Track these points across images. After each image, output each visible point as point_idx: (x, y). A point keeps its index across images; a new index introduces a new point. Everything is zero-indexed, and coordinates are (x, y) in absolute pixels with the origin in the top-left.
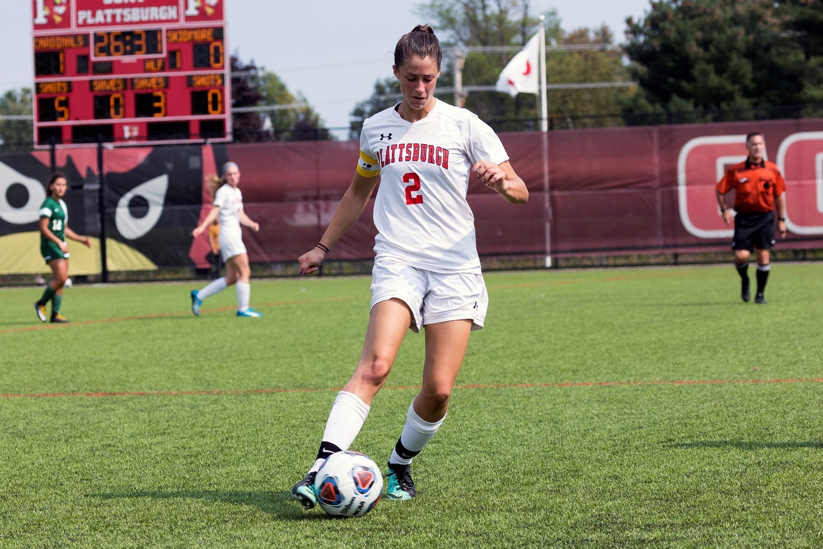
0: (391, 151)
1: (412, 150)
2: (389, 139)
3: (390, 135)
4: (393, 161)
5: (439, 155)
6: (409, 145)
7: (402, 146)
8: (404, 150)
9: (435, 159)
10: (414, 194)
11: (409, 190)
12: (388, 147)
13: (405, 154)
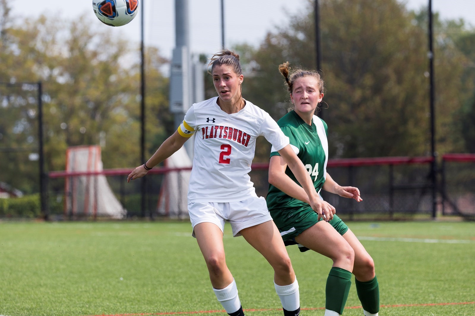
0: (214, 130)
1: (228, 131)
2: (213, 122)
3: (214, 119)
4: (215, 136)
5: (245, 138)
6: (227, 128)
7: (222, 127)
8: (223, 130)
9: (241, 141)
10: (225, 157)
11: (222, 154)
12: (213, 127)
13: (223, 134)
